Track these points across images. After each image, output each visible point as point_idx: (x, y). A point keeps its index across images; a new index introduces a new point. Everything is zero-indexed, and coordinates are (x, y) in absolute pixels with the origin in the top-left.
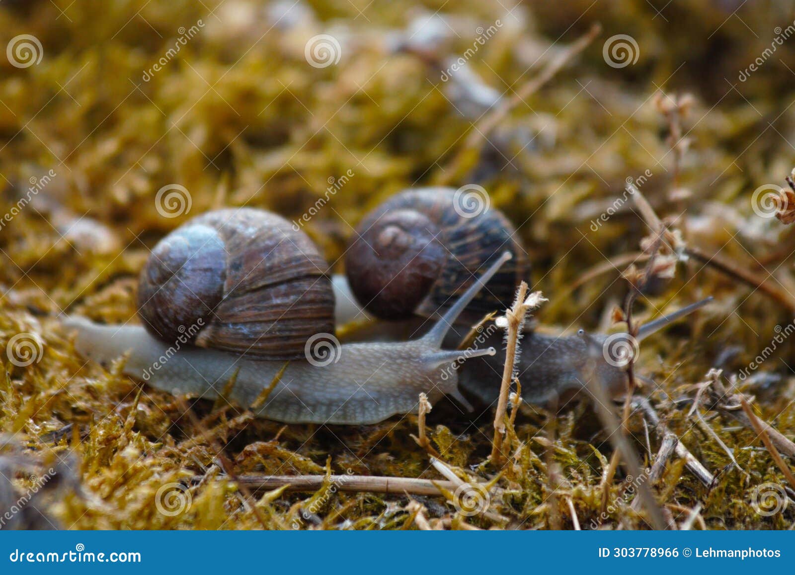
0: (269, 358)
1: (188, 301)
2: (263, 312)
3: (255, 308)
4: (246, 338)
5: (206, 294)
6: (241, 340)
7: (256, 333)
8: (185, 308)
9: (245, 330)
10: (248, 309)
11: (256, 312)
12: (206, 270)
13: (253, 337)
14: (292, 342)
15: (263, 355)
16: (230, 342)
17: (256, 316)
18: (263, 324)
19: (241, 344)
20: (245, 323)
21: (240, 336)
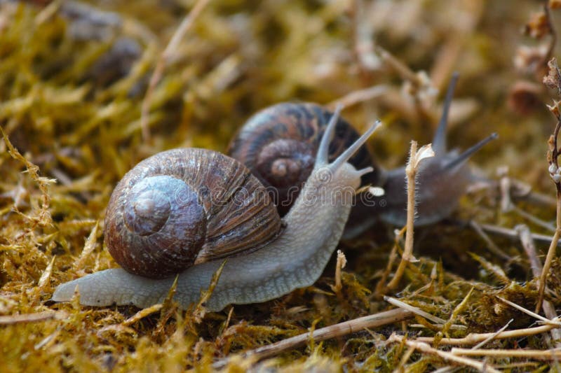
0: (262, 246)
1: (189, 232)
2: (243, 214)
3: (236, 215)
4: (241, 239)
5: (198, 221)
6: (238, 242)
7: (246, 232)
8: (188, 239)
9: (238, 233)
10: (231, 217)
11: (238, 217)
12: (190, 203)
13: (245, 235)
14: (270, 227)
15: (257, 246)
16: (228, 248)
17: (240, 219)
18: (248, 223)
19: (238, 245)
20: (234, 229)
21: (236, 240)
